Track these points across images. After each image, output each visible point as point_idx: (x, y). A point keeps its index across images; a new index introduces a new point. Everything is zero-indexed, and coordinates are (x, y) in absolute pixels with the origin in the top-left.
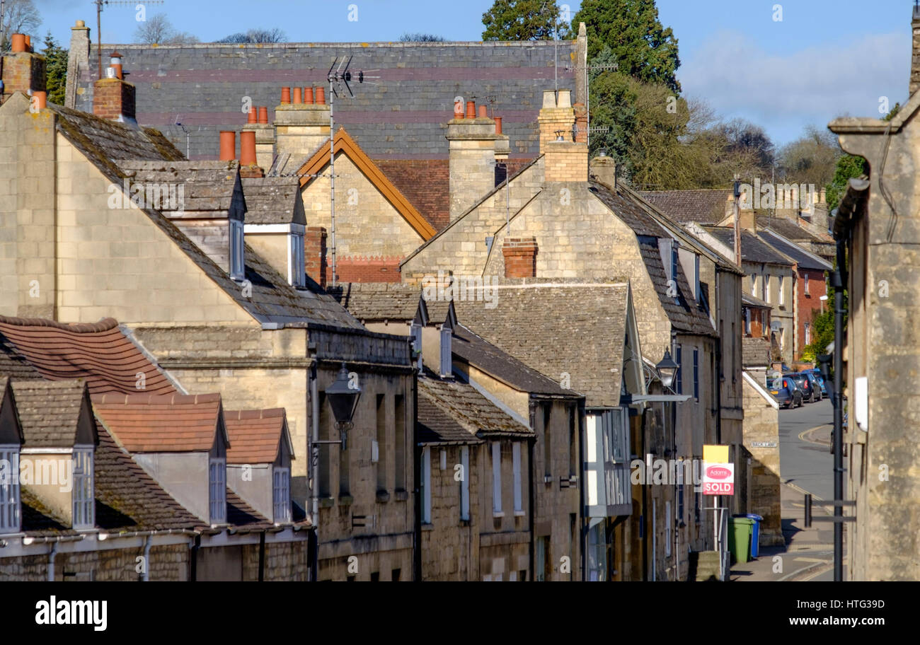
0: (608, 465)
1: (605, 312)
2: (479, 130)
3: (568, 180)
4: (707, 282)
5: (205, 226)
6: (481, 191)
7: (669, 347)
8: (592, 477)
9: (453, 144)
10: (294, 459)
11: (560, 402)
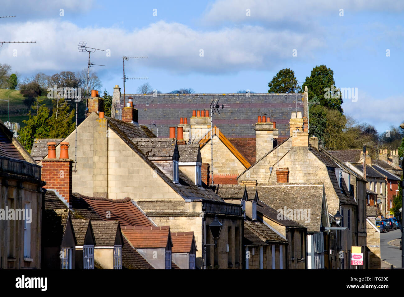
0: (315, 254)
1: (314, 196)
2: (267, 127)
3: (301, 146)
4: (353, 184)
5: (164, 163)
6: (267, 150)
7: (339, 209)
8: (310, 258)
9: (257, 132)
10: (197, 251)
11: (297, 230)
